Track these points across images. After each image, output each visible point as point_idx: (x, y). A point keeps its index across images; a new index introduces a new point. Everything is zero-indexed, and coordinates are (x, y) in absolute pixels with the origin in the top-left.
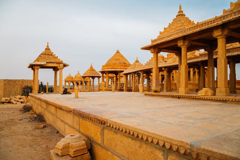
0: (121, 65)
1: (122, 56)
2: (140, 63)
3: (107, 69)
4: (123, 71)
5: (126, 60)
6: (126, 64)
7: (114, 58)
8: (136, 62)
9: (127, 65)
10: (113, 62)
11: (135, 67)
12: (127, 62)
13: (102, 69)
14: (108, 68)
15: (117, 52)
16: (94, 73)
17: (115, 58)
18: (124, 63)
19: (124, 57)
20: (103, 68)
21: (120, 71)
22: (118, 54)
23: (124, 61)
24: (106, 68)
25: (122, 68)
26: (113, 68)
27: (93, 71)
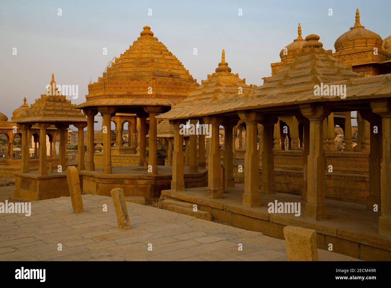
0: (160, 83)
1: (162, 50)
2: (237, 76)
3: (105, 96)
4: (166, 109)
5: (180, 64)
6: (177, 81)
7: (131, 56)
8: (218, 70)
9: (181, 84)
10: (129, 70)
11: (218, 91)
12: (179, 72)
13: (88, 98)
14: (111, 96)
15: (142, 34)
16: (62, 110)
17: (135, 56)
18: (171, 76)
19: (170, 54)
20: (92, 95)
21: (157, 106)
22: (147, 41)
23: (171, 66)
24: (101, 93)
25: (163, 93)
26: (129, 96)
27: (59, 104)
